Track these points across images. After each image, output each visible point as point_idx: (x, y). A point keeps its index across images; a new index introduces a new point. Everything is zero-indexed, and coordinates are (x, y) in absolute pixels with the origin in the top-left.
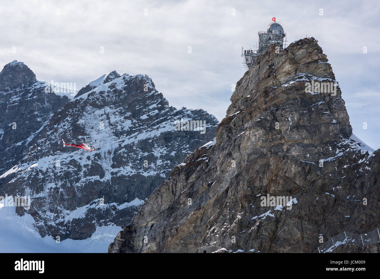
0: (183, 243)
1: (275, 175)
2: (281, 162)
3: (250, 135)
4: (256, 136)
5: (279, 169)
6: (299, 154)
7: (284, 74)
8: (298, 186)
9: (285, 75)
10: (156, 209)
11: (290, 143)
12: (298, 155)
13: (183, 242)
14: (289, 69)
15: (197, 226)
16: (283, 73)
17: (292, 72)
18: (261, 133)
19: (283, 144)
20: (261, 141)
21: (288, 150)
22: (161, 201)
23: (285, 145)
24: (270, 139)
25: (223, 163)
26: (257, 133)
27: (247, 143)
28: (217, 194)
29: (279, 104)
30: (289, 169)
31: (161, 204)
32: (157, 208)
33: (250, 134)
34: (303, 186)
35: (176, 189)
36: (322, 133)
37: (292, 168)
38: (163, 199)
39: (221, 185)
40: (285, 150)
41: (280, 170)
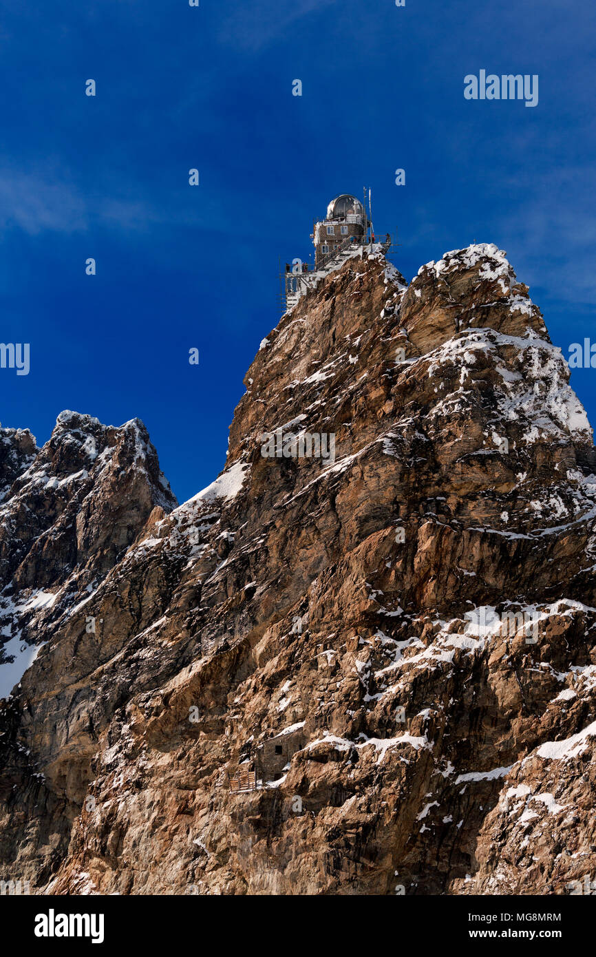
0: (186, 731)
1: (436, 565)
2: (447, 535)
3: (362, 475)
4: (379, 477)
5: (445, 551)
6: (487, 515)
7: (428, 331)
8: (491, 589)
9: (432, 333)
10: (86, 652)
11: (463, 492)
12: (486, 518)
13: (184, 728)
14: (441, 320)
15: (221, 688)
16: (426, 327)
17: (449, 326)
18: (393, 469)
19: (446, 495)
20: (391, 488)
21: (460, 507)
22: (102, 634)
23: (453, 496)
24: (414, 483)
25: (286, 540)
26: (381, 471)
27: (357, 494)
28: (274, 613)
29: (426, 401)
30: (466, 551)
31: (100, 641)
32: (89, 652)
33: (362, 473)
34: (504, 588)
35: (140, 602)
36: (538, 468)
37: (474, 548)
38: (105, 629)
39: (287, 591)
40: (453, 508)
41: (447, 553)
